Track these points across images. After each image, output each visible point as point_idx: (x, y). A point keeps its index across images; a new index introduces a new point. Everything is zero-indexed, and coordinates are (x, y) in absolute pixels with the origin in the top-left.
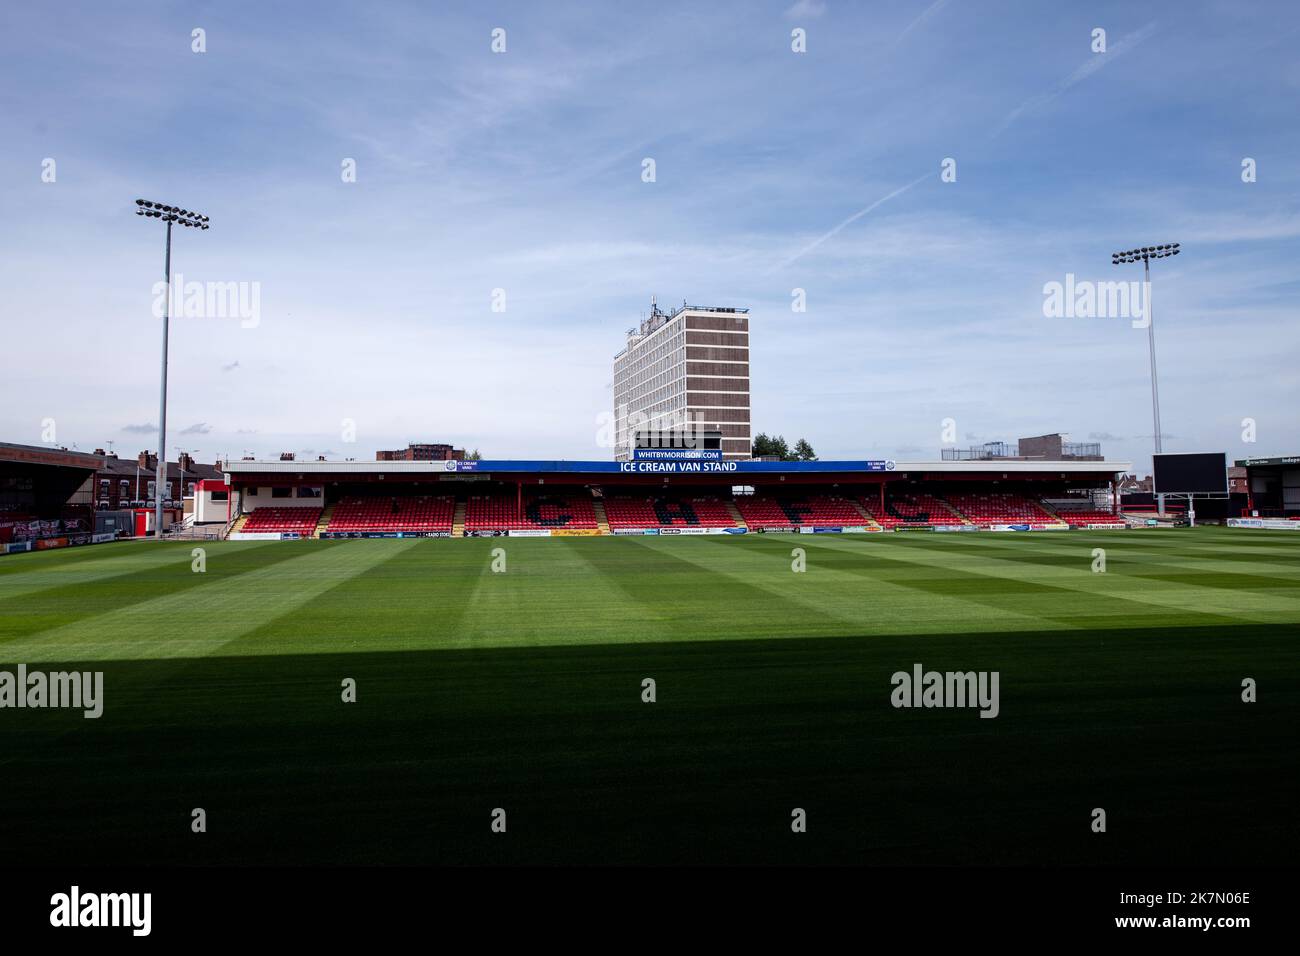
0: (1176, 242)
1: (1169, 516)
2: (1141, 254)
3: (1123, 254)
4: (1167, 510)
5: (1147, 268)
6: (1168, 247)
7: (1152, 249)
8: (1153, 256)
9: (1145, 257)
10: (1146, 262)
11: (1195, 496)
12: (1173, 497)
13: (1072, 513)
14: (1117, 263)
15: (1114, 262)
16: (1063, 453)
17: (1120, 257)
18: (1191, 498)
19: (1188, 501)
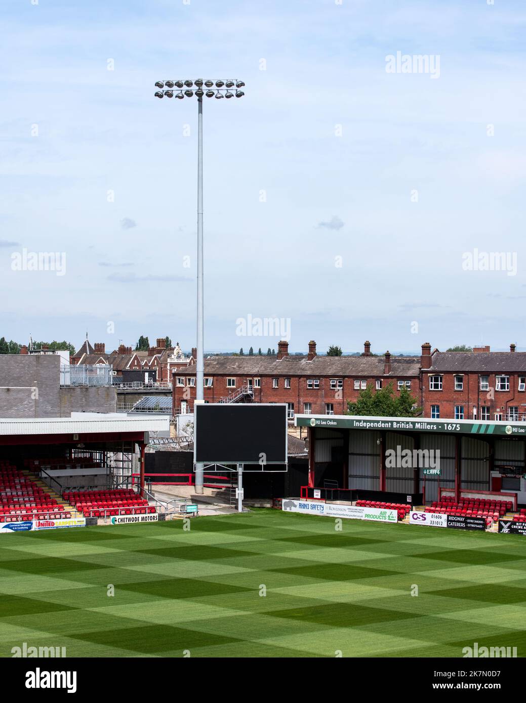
0: (241, 79)
1: (208, 492)
2: (194, 88)
3: (169, 85)
4: (207, 481)
5: (200, 111)
6: (230, 85)
7: (209, 84)
8: (210, 95)
9: (200, 95)
10: (200, 101)
11: (246, 467)
12: (219, 468)
13: (84, 495)
14: (161, 96)
15: (157, 95)
16: (62, 383)
17: (166, 88)
18: (240, 471)
19: (236, 474)
